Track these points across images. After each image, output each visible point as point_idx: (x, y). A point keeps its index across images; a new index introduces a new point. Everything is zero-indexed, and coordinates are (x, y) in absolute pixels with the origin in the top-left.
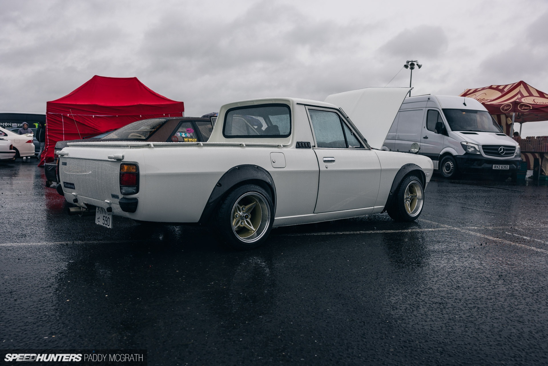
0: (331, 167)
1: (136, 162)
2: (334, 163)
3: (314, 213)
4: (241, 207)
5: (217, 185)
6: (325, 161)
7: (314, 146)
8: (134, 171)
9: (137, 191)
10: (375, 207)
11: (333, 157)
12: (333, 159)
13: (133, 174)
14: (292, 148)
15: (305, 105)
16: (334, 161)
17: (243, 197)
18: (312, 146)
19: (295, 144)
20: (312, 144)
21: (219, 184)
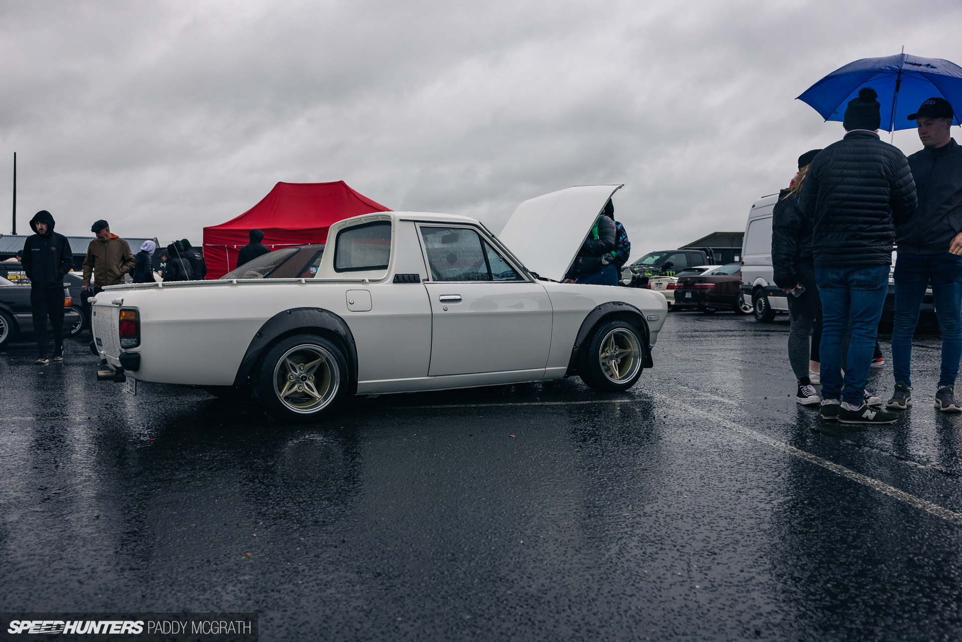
0: (453, 308)
1: (136, 307)
2: (460, 303)
3: (428, 376)
4: (298, 366)
5: (256, 335)
6: (442, 301)
7: (428, 280)
8: (133, 318)
9: (138, 344)
10: (547, 369)
11: (459, 295)
12: (458, 297)
13: (131, 322)
14: (386, 284)
15: (415, 221)
16: (460, 300)
17: (293, 351)
18: (424, 280)
19: (391, 277)
20: (422, 276)
21: (260, 334)
